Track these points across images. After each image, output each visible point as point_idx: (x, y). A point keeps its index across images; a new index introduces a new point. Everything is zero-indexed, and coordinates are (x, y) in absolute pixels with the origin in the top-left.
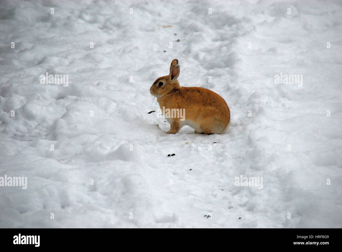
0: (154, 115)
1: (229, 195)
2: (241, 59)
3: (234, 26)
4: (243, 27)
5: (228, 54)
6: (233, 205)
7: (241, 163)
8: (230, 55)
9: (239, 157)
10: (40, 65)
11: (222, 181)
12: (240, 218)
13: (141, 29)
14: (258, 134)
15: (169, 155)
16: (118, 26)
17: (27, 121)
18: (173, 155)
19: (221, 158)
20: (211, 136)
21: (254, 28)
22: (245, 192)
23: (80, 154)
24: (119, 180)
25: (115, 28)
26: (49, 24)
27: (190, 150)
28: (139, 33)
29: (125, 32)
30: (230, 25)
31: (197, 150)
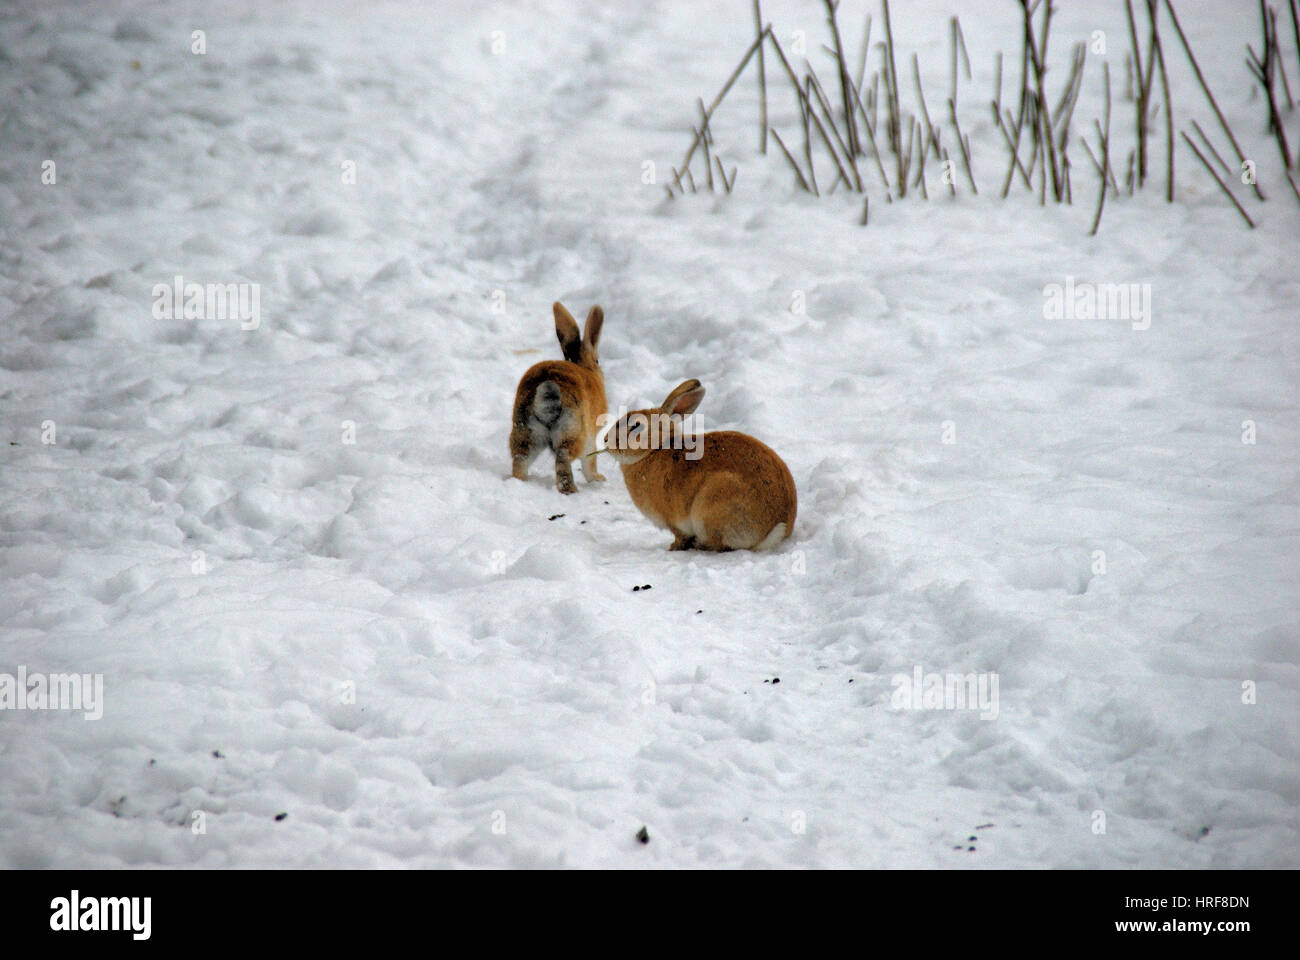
0: (563, 523)
1: (810, 649)
2: (762, 404)
3: (716, 344)
4: (746, 341)
5: (723, 395)
6: (824, 662)
7: (825, 592)
8: (729, 398)
9: (819, 582)
10: (225, 426)
11: (783, 628)
12: (851, 681)
13: (457, 354)
14: (858, 531)
15: (636, 589)
16: (393, 346)
17: (250, 529)
18: (647, 587)
19: (771, 588)
20: (729, 555)
21: (778, 342)
22: (851, 638)
23: (421, 579)
24: (545, 611)
25: (383, 353)
26: (197, 347)
27: (688, 577)
28: (456, 363)
29: (417, 361)
30: (703, 343)
31: (705, 577)
